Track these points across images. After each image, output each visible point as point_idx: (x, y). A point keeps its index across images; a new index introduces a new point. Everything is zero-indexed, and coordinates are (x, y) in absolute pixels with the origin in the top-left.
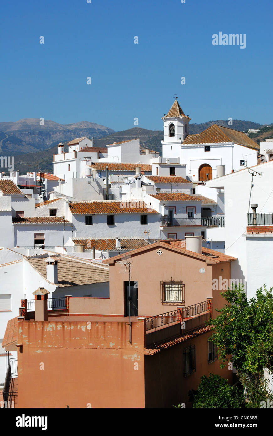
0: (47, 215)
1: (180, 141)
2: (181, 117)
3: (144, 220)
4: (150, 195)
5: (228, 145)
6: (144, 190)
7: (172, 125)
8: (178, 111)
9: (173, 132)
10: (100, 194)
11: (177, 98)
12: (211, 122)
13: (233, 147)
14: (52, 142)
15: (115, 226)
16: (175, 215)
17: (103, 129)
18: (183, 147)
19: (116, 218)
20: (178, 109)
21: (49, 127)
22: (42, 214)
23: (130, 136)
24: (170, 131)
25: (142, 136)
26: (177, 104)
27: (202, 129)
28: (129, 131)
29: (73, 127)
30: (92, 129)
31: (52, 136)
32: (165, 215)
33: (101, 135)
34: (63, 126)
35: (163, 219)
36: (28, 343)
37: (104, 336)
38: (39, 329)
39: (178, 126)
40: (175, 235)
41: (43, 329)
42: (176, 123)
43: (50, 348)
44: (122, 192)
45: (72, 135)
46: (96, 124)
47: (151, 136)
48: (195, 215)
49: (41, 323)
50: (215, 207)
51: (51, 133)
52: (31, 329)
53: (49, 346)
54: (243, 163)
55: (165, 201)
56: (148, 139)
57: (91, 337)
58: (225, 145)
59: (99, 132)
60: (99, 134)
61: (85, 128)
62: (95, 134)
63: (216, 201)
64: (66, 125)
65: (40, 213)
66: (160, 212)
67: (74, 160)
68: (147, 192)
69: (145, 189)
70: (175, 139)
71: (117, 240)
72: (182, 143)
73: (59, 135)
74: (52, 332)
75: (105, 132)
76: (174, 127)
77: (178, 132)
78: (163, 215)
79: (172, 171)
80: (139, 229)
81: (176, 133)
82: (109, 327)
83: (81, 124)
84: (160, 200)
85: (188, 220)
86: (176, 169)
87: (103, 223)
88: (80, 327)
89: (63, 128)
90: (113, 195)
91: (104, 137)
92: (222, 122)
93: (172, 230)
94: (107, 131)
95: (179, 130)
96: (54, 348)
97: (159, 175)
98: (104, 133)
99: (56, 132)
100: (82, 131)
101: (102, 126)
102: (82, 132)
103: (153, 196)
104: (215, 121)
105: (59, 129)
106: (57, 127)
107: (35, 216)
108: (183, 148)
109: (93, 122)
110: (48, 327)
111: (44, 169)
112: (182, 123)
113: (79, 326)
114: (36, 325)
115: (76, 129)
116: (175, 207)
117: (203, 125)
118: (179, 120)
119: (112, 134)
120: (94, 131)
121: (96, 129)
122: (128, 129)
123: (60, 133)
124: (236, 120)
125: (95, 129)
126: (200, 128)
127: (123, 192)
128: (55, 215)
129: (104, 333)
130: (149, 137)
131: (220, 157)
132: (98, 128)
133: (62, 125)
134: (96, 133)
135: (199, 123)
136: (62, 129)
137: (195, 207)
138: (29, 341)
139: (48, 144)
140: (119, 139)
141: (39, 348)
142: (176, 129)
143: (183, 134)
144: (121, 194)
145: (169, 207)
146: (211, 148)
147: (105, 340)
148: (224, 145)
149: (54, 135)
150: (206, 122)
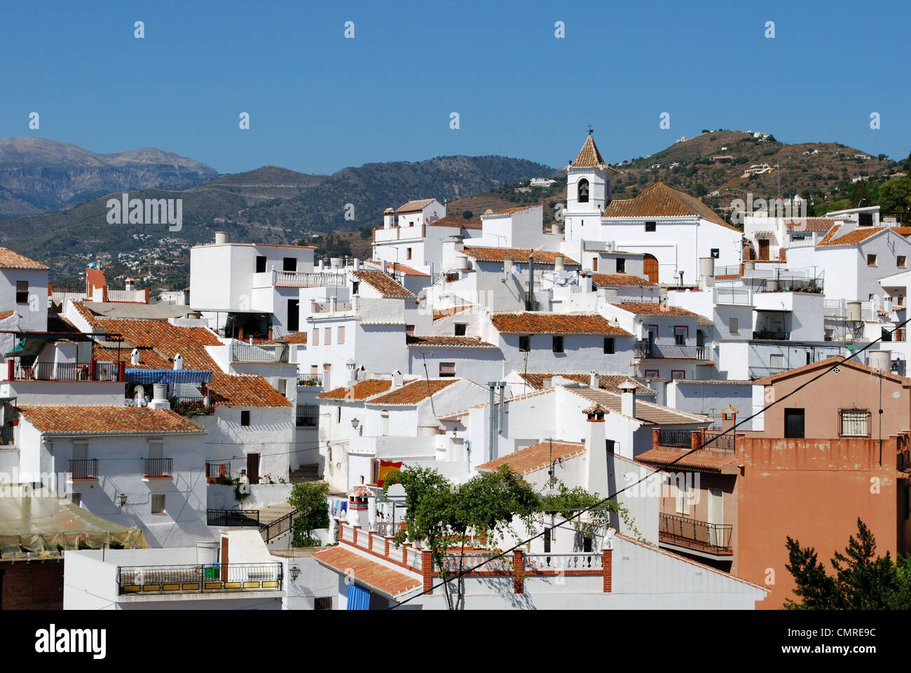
0: (451, 333)
1: (598, 211)
2: (601, 167)
3: (609, 347)
4: (613, 304)
5: (690, 220)
6: (600, 296)
7: (584, 182)
8: (595, 155)
9: (586, 194)
10: (519, 301)
11: (591, 131)
12: (440, 159)
13: (698, 224)
14: (72, 194)
15: (565, 355)
16: (656, 339)
17: (192, 166)
18: (605, 221)
19: (566, 342)
20: (595, 152)
21: (67, 159)
22: (444, 332)
23: (257, 186)
24: (580, 191)
25: (283, 186)
26: (592, 143)
27: (420, 173)
28: (255, 174)
29: (122, 160)
30: (166, 166)
31: (73, 179)
32: (643, 339)
33: (187, 181)
34: (99, 158)
35: (638, 346)
36: (751, 464)
37: (848, 456)
38: (765, 447)
39: (596, 184)
40: (683, 373)
41: (771, 448)
42: (591, 178)
43: (779, 470)
44: (552, 298)
45: (119, 178)
46: (175, 154)
47: (305, 186)
48: (686, 341)
49: (768, 441)
50: (710, 328)
51: (72, 173)
52: (756, 446)
53: (778, 468)
54: (715, 254)
55: (642, 316)
56: (297, 192)
57: (831, 458)
58: (684, 220)
59: (181, 174)
60: (182, 179)
61: (151, 162)
62: (174, 178)
63: (711, 318)
64: (105, 156)
65: (440, 330)
66: (634, 334)
67: (421, 239)
68: (608, 300)
69: (604, 295)
70: (589, 207)
71: (593, 375)
72: (602, 215)
73: (89, 177)
74: (783, 451)
75: (196, 174)
76: (588, 185)
77: (595, 195)
78: (640, 339)
79: (620, 266)
80: (601, 361)
81: (591, 196)
82: (854, 445)
83: (141, 154)
84: (634, 313)
85: (678, 348)
86: (626, 262)
87: (546, 349)
88: (818, 446)
89: (99, 161)
90: (538, 304)
91: (194, 185)
92: (465, 159)
93: (653, 364)
94: (201, 172)
95: (597, 190)
96: (785, 470)
97: (598, 272)
98: (192, 175)
99: (82, 171)
100: (142, 170)
101: (189, 160)
102: (142, 173)
103: (618, 306)
104: (448, 158)
105: (89, 163)
106: (85, 159)
107: (432, 334)
108: (604, 223)
109: (167, 152)
110: (776, 445)
111: (57, 255)
112: (602, 178)
113: (816, 445)
114: (762, 442)
115: (129, 165)
116: (657, 326)
117: (423, 164)
118: (598, 172)
119: (212, 179)
120: (171, 172)
121: (176, 166)
122: (252, 169)
123: (91, 174)
124: (497, 156)
125: (173, 166)
126: (415, 171)
127: (555, 299)
128: (463, 333)
129: (848, 452)
130: (300, 190)
131: (673, 243)
132: (180, 164)
133: (98, 155)
134: (176, 175)
135: (412, 161)
136: (96, 163)
137: (687, 327)
138: (753, 462)
139: (62, 197)
140: (231, 191)
141: (766, 470)
142: (591, 188)
143: (603, 198)
144: (551, 303)
145: (650, 325)
146: (657, 226)
147: (848, 461)
148: (681, 221)
149: (79, 178)
150: (430, 158)
